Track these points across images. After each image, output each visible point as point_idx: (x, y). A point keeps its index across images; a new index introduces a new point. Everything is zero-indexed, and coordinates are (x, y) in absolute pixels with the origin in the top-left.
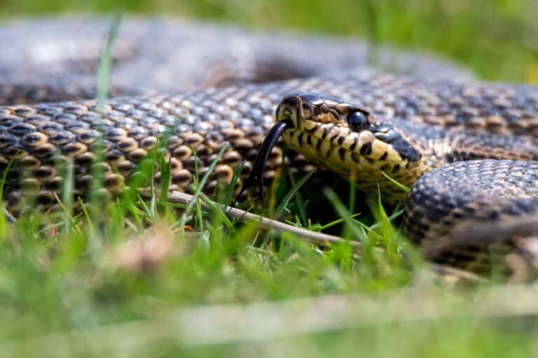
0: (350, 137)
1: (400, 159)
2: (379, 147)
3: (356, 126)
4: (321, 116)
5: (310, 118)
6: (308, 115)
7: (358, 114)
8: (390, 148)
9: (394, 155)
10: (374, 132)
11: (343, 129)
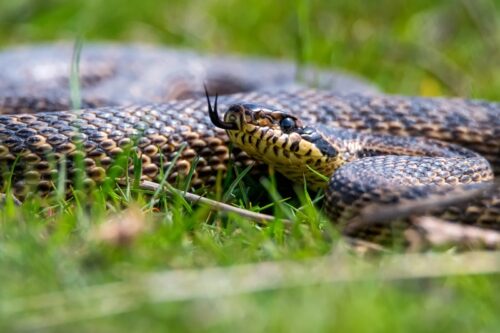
0: (282, 138)
1: (321, 155)
2: (305, 145)
3: (286, 129)
4: (259, 121)
5: (251, 123)
6: (249, 120)
7: (288, 119)
8: (313, 146)
9: (316, 152)
10: (301, 133)
11: (277, 131)
